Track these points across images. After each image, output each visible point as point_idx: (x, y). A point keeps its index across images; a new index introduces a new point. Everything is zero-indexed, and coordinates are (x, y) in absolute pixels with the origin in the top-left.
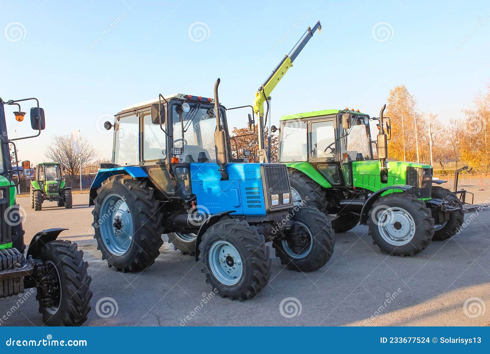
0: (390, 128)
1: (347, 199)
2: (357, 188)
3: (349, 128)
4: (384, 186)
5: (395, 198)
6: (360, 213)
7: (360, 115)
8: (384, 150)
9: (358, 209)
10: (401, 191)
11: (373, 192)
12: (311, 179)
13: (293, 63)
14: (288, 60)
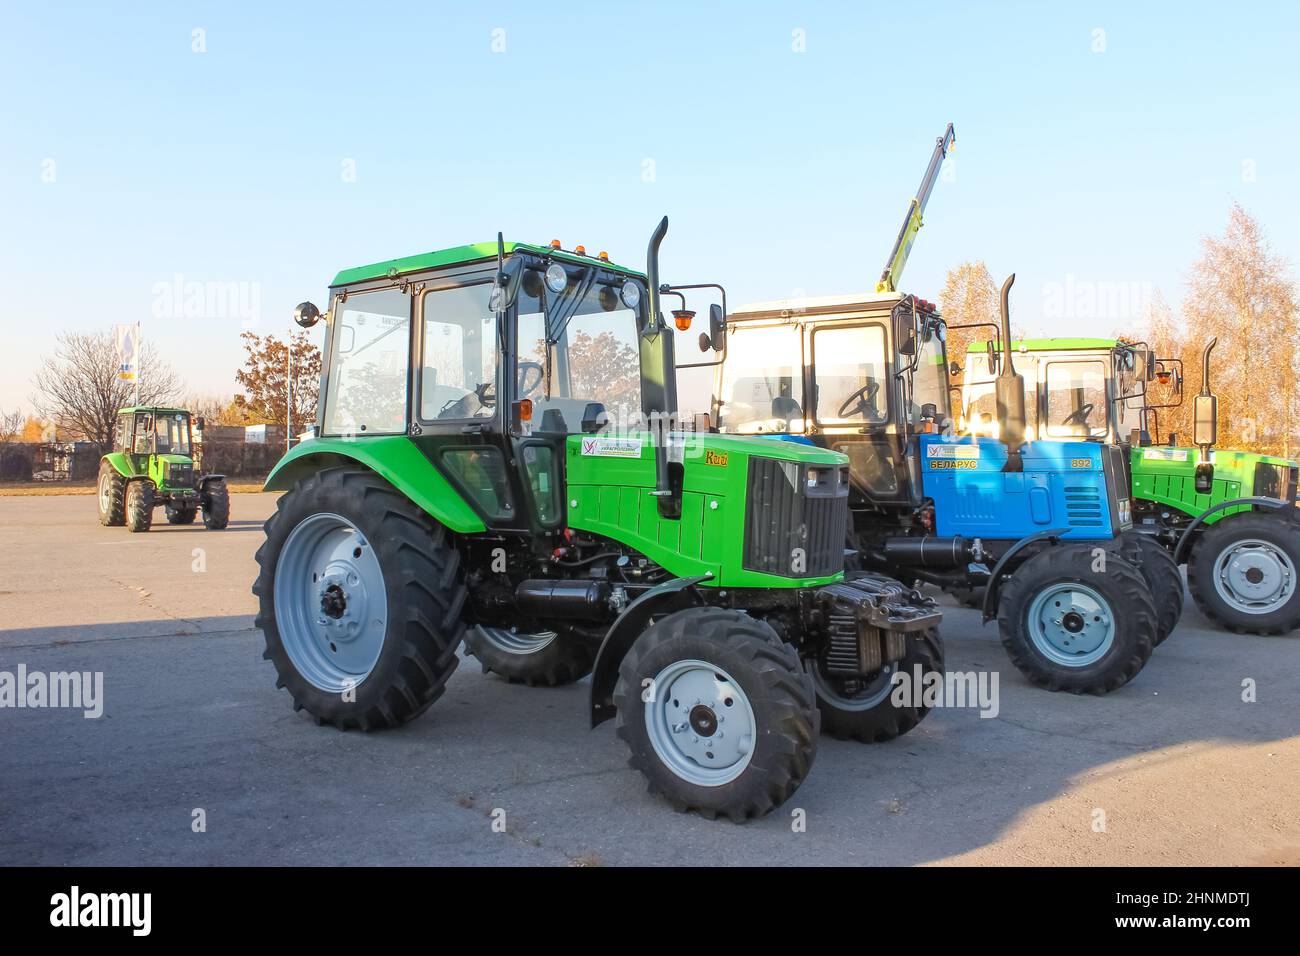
3: (1149, 380)
8: (1209, 427)
14: (918, 211)
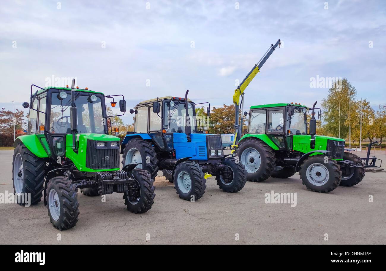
0: (320, 115)
1: (288, 157)
2: (295, 151)
4: (312, 151)
5: (318, 158)
6: (295, 165)
7: (301, 107)
9: (294, 163)
10: (323, 154)
11: (305, 154)
12: (267, 144)
13: (259, 70)
14: (257, 68)
